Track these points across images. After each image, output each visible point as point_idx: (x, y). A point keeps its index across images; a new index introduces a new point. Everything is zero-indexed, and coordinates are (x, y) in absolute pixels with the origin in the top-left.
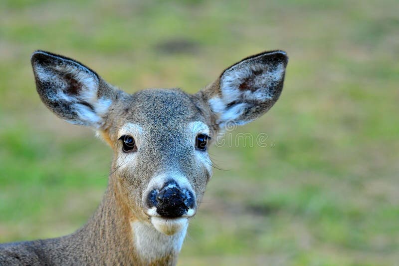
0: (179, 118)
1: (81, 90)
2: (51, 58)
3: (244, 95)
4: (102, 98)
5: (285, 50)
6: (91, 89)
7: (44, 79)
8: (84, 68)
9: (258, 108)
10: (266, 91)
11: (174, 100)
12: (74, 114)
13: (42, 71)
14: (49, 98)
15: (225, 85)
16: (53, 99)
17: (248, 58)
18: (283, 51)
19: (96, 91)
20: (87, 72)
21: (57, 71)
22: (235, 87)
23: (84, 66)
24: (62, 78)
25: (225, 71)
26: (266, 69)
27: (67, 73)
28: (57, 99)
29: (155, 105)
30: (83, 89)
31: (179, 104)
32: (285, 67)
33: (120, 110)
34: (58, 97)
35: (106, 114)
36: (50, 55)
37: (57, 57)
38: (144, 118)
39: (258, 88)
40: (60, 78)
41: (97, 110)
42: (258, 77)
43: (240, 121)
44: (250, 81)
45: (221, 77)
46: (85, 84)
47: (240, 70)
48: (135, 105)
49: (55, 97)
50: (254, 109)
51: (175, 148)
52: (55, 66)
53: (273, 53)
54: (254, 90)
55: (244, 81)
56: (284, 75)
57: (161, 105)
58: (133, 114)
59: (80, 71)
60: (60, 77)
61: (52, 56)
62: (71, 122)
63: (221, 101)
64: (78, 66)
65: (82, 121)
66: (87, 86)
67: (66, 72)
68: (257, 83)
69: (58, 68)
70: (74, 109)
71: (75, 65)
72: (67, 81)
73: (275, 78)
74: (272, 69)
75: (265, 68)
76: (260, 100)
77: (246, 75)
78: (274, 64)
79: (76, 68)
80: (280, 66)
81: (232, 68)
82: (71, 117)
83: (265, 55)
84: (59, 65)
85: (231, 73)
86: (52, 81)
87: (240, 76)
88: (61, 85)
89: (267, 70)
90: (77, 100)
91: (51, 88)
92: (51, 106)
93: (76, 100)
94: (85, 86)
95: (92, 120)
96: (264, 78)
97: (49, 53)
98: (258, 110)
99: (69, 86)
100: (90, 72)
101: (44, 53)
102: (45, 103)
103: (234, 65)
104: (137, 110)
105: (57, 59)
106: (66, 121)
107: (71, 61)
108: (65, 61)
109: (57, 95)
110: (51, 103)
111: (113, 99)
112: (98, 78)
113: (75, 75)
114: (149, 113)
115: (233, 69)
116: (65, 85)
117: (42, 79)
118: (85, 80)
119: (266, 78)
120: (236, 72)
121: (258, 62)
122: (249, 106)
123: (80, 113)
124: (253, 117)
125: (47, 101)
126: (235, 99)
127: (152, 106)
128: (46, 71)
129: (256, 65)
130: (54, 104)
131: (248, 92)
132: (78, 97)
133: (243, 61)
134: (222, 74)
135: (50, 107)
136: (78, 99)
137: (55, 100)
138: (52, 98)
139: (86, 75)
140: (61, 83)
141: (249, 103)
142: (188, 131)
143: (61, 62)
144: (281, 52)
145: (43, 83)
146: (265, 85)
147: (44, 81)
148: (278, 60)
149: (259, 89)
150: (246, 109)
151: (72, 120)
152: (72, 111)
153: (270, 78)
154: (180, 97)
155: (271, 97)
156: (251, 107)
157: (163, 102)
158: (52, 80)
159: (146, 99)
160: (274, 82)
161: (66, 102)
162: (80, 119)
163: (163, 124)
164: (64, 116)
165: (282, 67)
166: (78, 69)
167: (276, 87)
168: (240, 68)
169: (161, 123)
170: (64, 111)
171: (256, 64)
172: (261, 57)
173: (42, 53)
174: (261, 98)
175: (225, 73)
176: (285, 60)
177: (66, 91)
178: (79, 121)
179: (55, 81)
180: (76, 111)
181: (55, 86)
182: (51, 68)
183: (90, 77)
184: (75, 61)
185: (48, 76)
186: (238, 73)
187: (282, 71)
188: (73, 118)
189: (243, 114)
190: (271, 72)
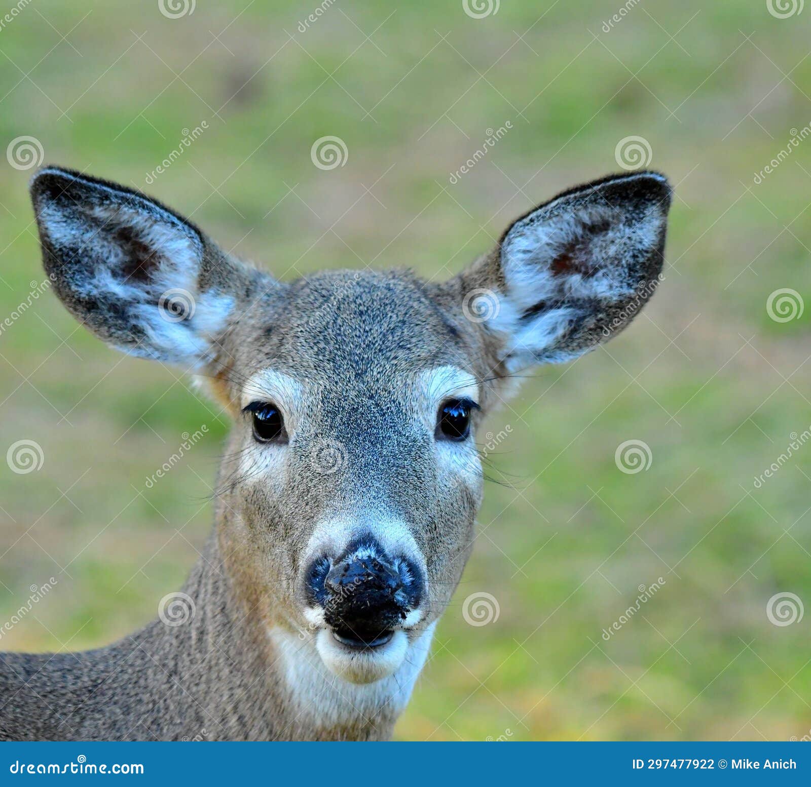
0: (395, 358)
1: (157, 269)
2: (82, 186)
3: (567, 286)
4: (212, 292)
5: (662, 170)
6: (182, 269)
7: (63, 240)
8: (166, 214)
9: (601, 319)
10: (620, 275)
11: (388, 308)
12: (138, 331)
13: (57, 219)
14: (74, 288)
15: (515, 259)
16: (85, 290)
17: (569, 192)
18: (657, 174)
19: (196, 274)
20: (173, 224)
21: (96, 222)
22: (538, 267)
23: (166, 210)
24: (110, 237)
25: (512, 226)
26: (616, 217)
27: (123, 226)
28: (95, 292)
29: (339, 321)
30: (163, 266)
31: (401, 318)
32: (665, 211)
33: (253, 326)
34: (96, 287)
35: (219, 333)
36: (78, 180)
37: (98, 186)
38: (309, 357)
39: (601, 267)
40: (105, 239)
41: (197, 322)
42: (598, 240)
43: (558, 352)
44: (581, 250)
45: (502, 239)
46: (167, 254)
47: (551, 222)
48: (289, 320)
49: (89, 287)
50: (591, 322)
51: (382, 445)
52: (92, 208)
53: (630, 179)
54: (589, 273)
55: (563, 251)
56: (662, 233)
57: (356, 322)
58: (281, 344)
59: (156, 221)
60: (103, 234)
61: (84, 182)
62: (128, 352)
63: (507, 302)
64: (150, 210)
65: (157, 349)
66: (173, 261)
67: (119, 224)
68: (597, 255)
69: (99, 212)
70: (136, 317)
71: (144, 207)
72: (121, 246)
73: (640, 242)
74: (633, 218)
75: (613, 217)
76: (605, 299)
77: (567, 234)
78: (636, 207)
79: (145, 213)
80: (652, 211)
81: (531, 216)
82: (129, 339)
83: (611, 182)
84: (102, 204)
85: (526, 231)
86: (83, 246)
87: (551, 238)
88: (105, 255)
89: (619, 221)
90: (146, 296)
91: (79, 262)
92: (80, 308)
93: (142, 295)
94: (168, 259)
95: (183, 347)
96: (613, 242)
97: (75, 174)
98: (600, 324)
99: (127, 259)
100: (180, 225)
101: (64, 175)
102: (63, 299)
103: (536, 209)
104: (292, 333)
105: (96, 189)
106: (115, 347)
107: (133, 196)
108: (116, 196)
109: (95, 281)
110: (79, 301)
111: (237, 296)
112: (202, 240)
113: (142, 231)
114: (322, 345)
115: (532, 220)
116: (115, 255)
117: (57, 239)
118: (168, 244)
119: (617, 241)
120: (540, 229)
121: (595, 201)
122: (580, 312)
123: (153, 329)
124: (588, 343)
125: (68, 296)
126: (542, 297)
127: (330, 326)
128: (68, 219)
129: (590, 210)
130: (87, 303)
131: (575, 280)
132: (148, 288)
133: (556, 198)
134: (506, 233)
135: (76, 310)
136: (148, 293)
137: (88, 295)
138: (80, 290)
139: (171, 232)
140: (106, 250)
141: (581, 307)
142: (416, 393)
143: (107, 197)
144: (652, 176)
145: (61, 250)
146: (616, 260)
147: (61, 244)
148: (644, 195)
149: (604, 270)
150: (571, 321)
151: (130, 346)
152: (133, 322)
153: (628, 241)
154: (406, 299)
155: (632, 291)
156: (584, 317)
157: (361, 313)
158: (83, 242)
159: (317, 304)
160: (640, 251)
161: (118, 299)
162: (151, 345)
163: (357, 375)
164: (111, 336)
165: (656, 214)
166: (150, 217)
167: (644, 263)
168: (550, 218)
169: (352, 374)
170: (111, 322)
171: (589, 206)
172: (600, 190)
173: (58, 173)
174: (608, 294)
175: (512, 230)
176: (664, 195)
177: (117, 270)
178: (149, 350)
179: (90, 246)
180: (143, 324)
181: (90, 257)
182: (81, 213)
183: (181, 238)
184: (142, 196)
185: (73, 232)
186: (547, 229)
187: (657, 223)
188: (134, 341)
189: (564, 336)
190: (630, 226)
